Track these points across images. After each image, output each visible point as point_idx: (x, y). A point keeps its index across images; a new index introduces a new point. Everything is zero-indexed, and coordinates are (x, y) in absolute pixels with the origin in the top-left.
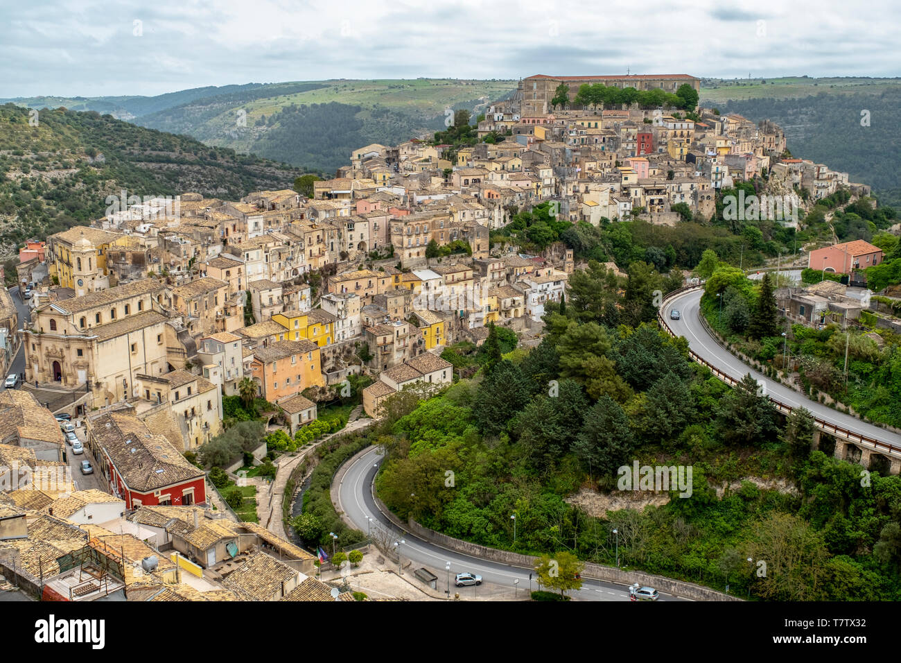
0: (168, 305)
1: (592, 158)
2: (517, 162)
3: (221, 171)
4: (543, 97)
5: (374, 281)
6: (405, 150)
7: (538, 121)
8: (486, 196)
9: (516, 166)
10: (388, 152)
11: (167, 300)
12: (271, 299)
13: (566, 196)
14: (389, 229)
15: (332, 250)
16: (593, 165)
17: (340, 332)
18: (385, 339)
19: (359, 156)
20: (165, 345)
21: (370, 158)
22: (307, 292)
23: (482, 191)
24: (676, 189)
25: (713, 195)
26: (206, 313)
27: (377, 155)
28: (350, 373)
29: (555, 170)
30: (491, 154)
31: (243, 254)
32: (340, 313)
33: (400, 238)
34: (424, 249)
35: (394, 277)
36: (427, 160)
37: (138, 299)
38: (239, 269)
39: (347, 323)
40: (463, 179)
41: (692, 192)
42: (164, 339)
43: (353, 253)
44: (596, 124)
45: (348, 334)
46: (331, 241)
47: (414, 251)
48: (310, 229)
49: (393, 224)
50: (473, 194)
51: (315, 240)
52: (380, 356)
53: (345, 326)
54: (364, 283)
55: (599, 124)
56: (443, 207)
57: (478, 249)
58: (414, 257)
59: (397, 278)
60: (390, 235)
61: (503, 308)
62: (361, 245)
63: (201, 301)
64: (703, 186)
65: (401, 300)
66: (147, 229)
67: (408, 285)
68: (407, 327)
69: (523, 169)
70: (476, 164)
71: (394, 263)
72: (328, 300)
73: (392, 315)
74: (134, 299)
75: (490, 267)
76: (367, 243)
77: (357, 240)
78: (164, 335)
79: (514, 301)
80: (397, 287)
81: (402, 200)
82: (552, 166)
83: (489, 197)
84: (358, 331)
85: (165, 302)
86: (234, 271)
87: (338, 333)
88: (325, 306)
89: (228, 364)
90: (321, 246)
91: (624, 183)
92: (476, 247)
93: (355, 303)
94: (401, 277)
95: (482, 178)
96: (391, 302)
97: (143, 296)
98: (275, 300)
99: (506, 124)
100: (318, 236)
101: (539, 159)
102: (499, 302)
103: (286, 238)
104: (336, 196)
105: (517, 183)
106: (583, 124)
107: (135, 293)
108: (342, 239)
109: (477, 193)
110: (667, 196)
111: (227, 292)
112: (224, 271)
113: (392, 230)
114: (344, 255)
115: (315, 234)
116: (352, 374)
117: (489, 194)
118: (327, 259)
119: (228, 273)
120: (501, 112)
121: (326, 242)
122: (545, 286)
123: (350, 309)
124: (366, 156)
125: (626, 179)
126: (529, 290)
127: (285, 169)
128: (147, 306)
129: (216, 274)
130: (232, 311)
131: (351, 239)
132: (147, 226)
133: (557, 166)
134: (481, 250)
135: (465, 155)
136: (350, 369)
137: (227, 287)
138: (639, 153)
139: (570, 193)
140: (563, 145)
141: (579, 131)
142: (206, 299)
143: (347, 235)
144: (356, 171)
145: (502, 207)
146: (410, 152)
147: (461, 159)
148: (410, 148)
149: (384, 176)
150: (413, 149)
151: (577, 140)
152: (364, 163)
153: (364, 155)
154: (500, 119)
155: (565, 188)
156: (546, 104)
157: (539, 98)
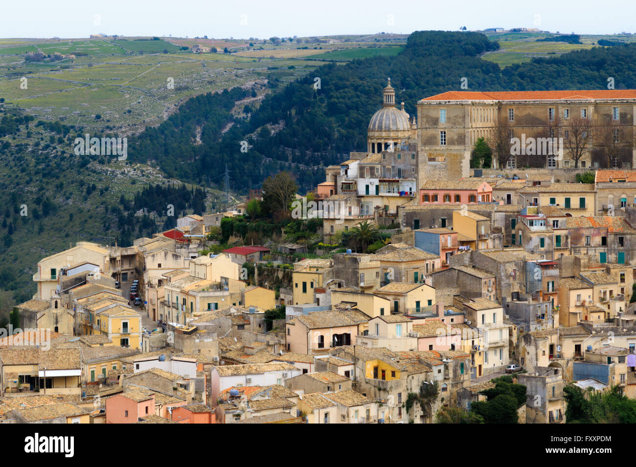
1: (583, 279)
2: (425, 294)
4: (462, 140)
6: (160, 259)
7: (458, 198)
8: (370, 374)
9: (424, 304)
10: (113, 260)
13: (539, 369)
16: (586, 294)
19: (53, 272)
21: (81, 281)
23: (360, 363)
29: (507, 309)
30: (369, 278)
36: (220, 287)
40: (315, 337)
44: (582, 201)
50: (341, 371)
55: (589, 201)
56: (284, 403)
69: (442, 311)
70: (336, 299)
81: (192, 388)
82: (500, 301)
83: (376, 376)
95: (353, 332)
99: (386, 202)
101: (471, 286)
104: (49, 382)
105: (430, 342)
106: (553, 201)
109: (349, 368)
117: (376, 369)
120: (372, 175)
124: (72, 274)
133: (509, 300)
135: (308, 279)
139: (544, 362)
140: (515, 253)
141: (551, 220)
144: (59, 311)
145: (404, 398)
146: (170, 263)
147: (301, 286)
148: (170, 255)
149: (125, 325)
150: (176, 256)
151: (547, 241)
152: (73, 291)
153: (64, 272)
154: (372, 190)
155: (531, 349)
156: (468, 156)
157: (452, 143)
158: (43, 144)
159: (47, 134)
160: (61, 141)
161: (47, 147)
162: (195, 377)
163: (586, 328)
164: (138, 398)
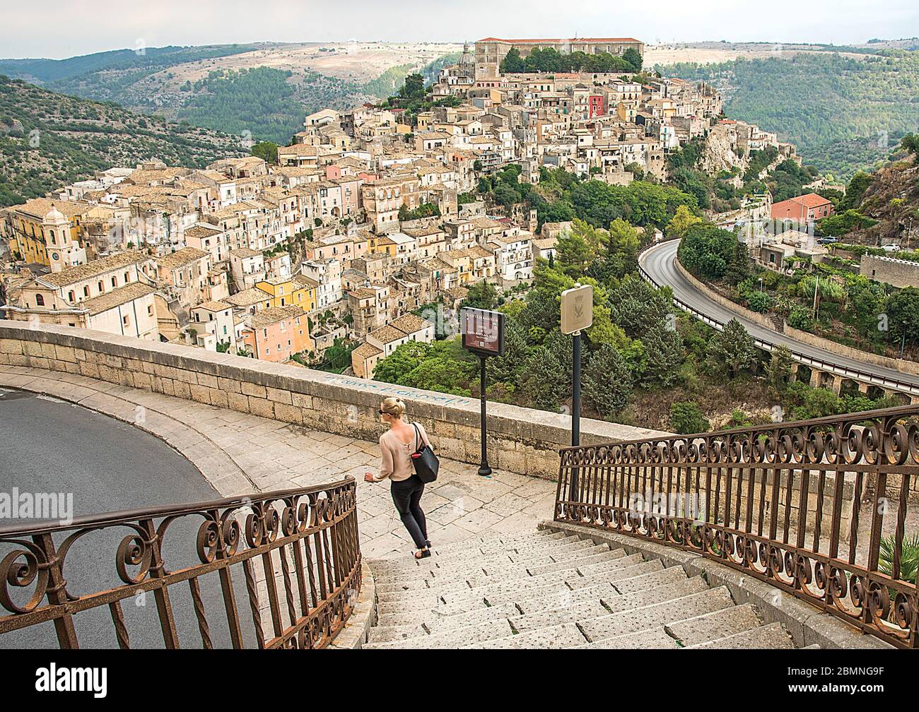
0: (154, 276)
1: (548, 120)
2: (477, 125)
3: (153, 140)
4: (495, 60)
5: (350, 245)
6: (360, 114)
7: (493, 85)
8: (451, 160)
9: (476, 130)
10: (341, 117)
11: (153, 271)
12: (253, 267)
13: (527, 158)
14: (361, 194)
15: (307, 216)
16: (549, 127)
17: (323, 297)
18: (367, 301)
19: (313, 121)
20: (155, 316)
21: (325, 124)
22: (287, 259)
23: (446, 154)
24: (628, 150)
25: (662, 155)
26: (191, 282)
27: (331, 120)
28: (336, 337)
29: (514, 132)
30: (450, 118)
31: (220, 222)
32: (321, 278)
33: (373, 202)
34: (397, 212)
35: (369, 241)
36: (385, 125)
37: (123, 271)
38: (218, 238)
39: (329, 287)
40: (426, 143)
41: (643, 152)
42: (154, 310)
43: (328, 218)
44: (549, 87)
45: (331, 299)
46: (306, 207)
47: (387, 215)
48: (284, 196)
49: (364, 189)
50: (438, 158)
51: (289, 206)
52: (363, 319)
53: (327, 291)
54: (340, 248)
55: (552, 87)
56: (411, 171)
57: (448, 212)
58: (388, 221)
59: (372, 242)
60: (362, 200)
61: (475, 268)
62: (335, 211)
63: (185, 271)
64: (653, 147)
65: (379, 263)
66: (113, 201)
67: (383, 249)
68: (387, 289)
69: (484, 132)
70: (437, 128)
71: (368, 228)
72: (309, 265)
73: (372, 278)
74: (120, 271)
75: (460, 229)
76: (340, 208)
77: (330, 206)
78: (154, 306)
79: (485, 261)
80: (373, 251)
81: (369, 164)
82: (511, 128)
83: (454, 160)
84: (340, 296)
85: (151, 273)
86: (213, 239)
87: (321, 298)
88: (306, 271)
89: (220, 332)
90: (296, 212)
91: (580, 144)
92: (446, 209)
93: (335, 267)
94: (376, 241)
95: (443, 142)
96: (371, 266)
97: (128, 267)
98: (257, 268)
99: (461, 87)
100: (292, 203)
101: (498, 122)
102: (472, 263)
103: (260, 205)
104: (301, 162)
105: (479, 145)
106: (535, 87)
107: (120, 265)
108: (315, 206)
109: (442, 156)
110: (620, 156)
111: (209, 261)
112: (204, 240)
113: (364, 195)
114: (318, 222)
115: (289, 201)
116: (338, 337)
117: (454, 157)
118: (303, 225)
119: (207, 242)
120: (455, 75)
121: (301, 209)
122: (514, 245)
123: (331, 274)
124: (320, 122)
125: (582, 140)
126: (500, 249)
127: (222, 137)
128: (133, 278)
129: (196, 243)
130: (216, 280)
131: (325, 204)
132: (114, 197)
133: (515, 128)
134: (450, 212)
135: (424, 119)
136: (336, 333)
137: (208, 256)
138: (591, 115)
139: (530, 155)
140: (519, 108)
141: (533, 94)
142: (190, 269)
143: (320, 200)
144: (313, 136)
145: (467, 170)
146: (365, 116)
147: (421, 123)
148: (365, 113)
149: (343, 142)
150: (368, 113)
151: (532, 103)
152: (320, 129)
153: (318, 121)
154: (455, 83)
155: (524, 150)
156: (498, 67)
157: (491, 61)
158: (327, 87)
159: (329, 82)
160: (334, 85)
161: (329, 88)
162: (370, 160)
163: (549, 141)
164: (341, 167)
